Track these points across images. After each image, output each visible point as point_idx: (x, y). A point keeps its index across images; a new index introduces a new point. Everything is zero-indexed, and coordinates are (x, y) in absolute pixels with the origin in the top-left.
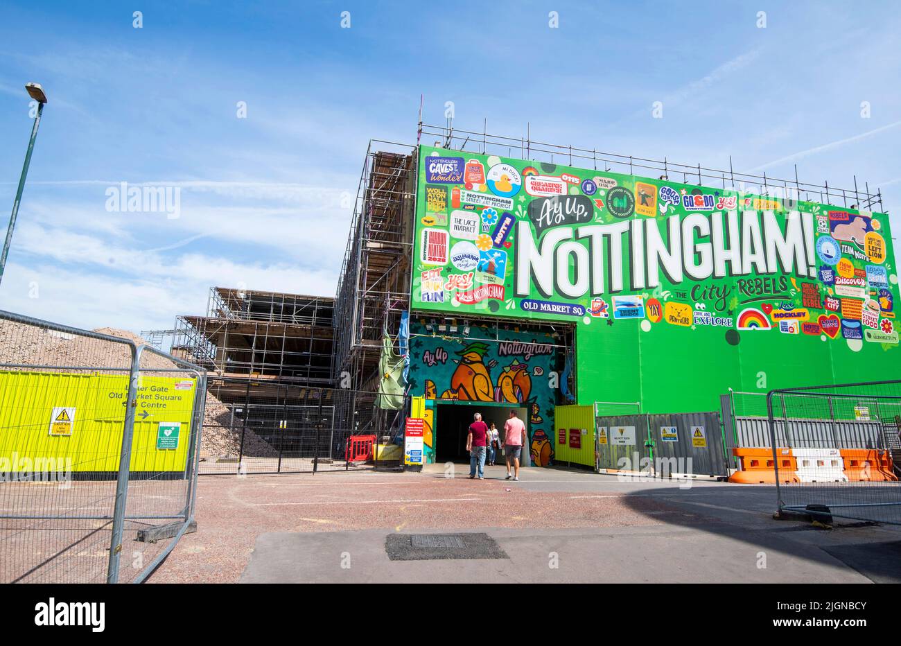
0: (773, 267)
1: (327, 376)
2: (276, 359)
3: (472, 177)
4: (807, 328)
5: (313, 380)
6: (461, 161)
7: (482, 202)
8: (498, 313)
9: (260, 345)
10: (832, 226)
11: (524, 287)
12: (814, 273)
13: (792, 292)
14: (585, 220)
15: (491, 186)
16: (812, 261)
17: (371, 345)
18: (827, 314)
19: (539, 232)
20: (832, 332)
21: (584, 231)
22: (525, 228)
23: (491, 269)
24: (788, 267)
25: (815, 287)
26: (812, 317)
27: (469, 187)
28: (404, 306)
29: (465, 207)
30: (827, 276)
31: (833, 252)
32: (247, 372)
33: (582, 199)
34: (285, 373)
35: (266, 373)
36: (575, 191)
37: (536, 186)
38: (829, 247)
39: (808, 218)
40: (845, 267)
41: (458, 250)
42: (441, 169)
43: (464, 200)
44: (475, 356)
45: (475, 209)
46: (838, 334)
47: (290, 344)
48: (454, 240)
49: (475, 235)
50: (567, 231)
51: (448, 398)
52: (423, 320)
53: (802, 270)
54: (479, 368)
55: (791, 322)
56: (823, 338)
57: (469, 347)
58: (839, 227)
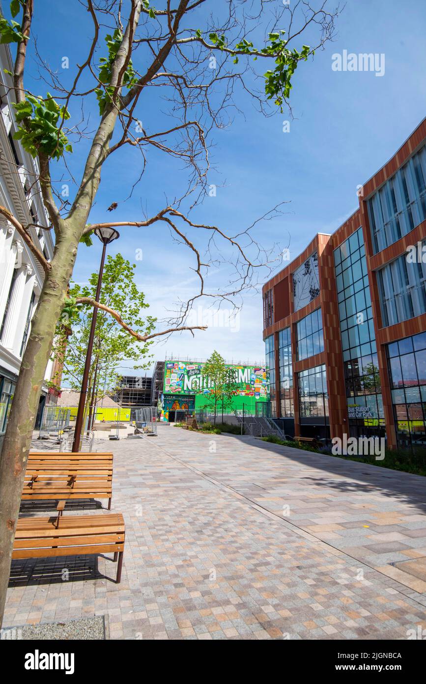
0: (240, 381)
1: (149, 403)
2: (135, 398)
3: (176, 367)
4: (246, 394)
5: (146, 404)
6: (174, 364)
7: (177, 372)
8: (180, 394)
9: (131, 395)
10: (255, 371)
11: (185, 388)
12: (249, 382)
13: (244, 387)
14: (199, 374)
15: (180, 369)
16: (249, 380)
17: (156, 401)
18: (251, 391)
19: (189, 377)
20: (252, 395)
21: (198, 376)
22: (186, 377)
23: (179, 385)
24: (243, 381)
25: (249, 385)
26: (248, 392)
27: (175, 369)
28: (162, 393)
29: (174, 373)
30: (252, 383)
31: (254, 377)
32: (128, 402)
33: (198, 369)
34: (138, 403)
35: (133, 402)
36: (197, 368)
37: (189, 368)
38: (254, 376)
39: (249, 370)
40: (257, 381)
41: (173, 381)
42: (170, 365)
43: (174, 371)
44: (177, 402)
45: (176, 373)
46: (254, 395)
47: (139, 395)
48: (172, 380)
49: (176, 378)
50: (195, 376)
51: (171, 410)
52: (165, 395)
53: (247, 382)
54: (178, 404)
55: (242, 393)
56: (250, 396)
57: (175, 400)
58: (257, 372)
